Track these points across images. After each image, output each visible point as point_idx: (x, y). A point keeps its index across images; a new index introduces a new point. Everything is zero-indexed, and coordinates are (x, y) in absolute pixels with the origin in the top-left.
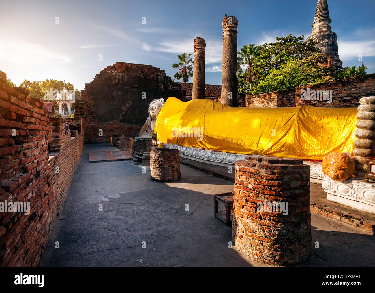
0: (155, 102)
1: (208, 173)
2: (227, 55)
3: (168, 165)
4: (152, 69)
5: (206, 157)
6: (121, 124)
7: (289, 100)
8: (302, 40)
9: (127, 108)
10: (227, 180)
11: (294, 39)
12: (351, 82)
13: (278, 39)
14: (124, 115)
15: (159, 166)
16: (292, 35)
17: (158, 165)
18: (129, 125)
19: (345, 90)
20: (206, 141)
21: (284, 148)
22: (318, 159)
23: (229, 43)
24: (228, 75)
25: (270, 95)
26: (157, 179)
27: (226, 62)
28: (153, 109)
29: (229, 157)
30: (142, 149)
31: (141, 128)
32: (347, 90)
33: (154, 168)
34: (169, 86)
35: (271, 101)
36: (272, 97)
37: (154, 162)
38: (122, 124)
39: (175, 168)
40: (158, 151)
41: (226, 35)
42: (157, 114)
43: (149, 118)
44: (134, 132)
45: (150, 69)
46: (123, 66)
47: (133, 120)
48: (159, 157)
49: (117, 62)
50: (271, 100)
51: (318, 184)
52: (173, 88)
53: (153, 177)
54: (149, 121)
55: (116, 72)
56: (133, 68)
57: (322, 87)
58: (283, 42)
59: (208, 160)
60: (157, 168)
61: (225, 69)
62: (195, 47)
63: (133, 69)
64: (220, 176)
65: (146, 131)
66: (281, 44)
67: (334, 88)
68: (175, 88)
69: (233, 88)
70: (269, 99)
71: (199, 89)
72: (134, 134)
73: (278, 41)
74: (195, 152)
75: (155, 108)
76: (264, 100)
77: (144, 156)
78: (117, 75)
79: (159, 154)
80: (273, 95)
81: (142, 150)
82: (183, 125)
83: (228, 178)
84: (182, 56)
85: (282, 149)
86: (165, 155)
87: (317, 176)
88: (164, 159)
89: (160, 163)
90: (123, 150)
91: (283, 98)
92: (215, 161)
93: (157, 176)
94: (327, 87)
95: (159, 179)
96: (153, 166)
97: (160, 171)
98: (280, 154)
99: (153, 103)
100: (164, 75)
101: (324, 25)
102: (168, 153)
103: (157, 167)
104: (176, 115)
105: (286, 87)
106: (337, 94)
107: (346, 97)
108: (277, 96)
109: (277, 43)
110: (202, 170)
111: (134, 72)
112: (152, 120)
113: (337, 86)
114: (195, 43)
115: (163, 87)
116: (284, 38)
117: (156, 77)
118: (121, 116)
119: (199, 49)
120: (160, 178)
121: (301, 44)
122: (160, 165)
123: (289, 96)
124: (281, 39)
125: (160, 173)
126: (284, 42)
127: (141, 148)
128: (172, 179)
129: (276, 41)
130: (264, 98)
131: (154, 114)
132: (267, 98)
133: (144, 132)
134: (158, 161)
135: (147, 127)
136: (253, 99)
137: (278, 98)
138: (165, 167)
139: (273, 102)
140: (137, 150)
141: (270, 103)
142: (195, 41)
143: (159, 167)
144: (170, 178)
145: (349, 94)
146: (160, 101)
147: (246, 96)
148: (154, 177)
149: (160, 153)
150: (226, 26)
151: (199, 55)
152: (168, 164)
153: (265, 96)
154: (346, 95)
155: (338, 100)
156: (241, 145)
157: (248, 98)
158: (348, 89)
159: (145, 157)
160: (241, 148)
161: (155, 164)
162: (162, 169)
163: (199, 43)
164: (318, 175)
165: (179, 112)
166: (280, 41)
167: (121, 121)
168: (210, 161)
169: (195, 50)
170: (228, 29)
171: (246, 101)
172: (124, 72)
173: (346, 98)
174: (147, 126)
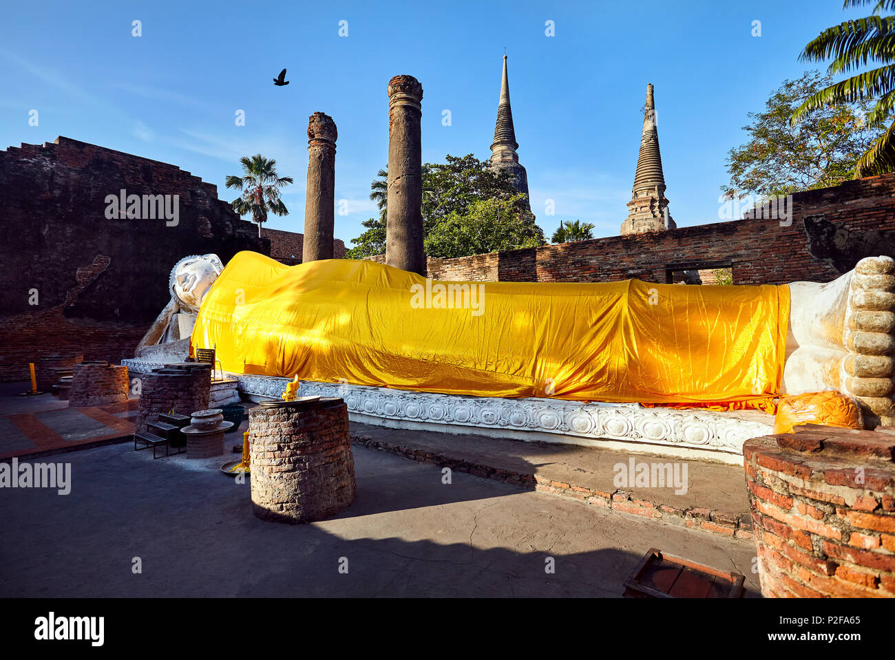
0: (192, 263)
1: (415, 459)
2: (401, 161)
3: (326, 457)
4: (178, 176)
5: (390, 411)
6: (68, 322)
7: (524, 271)
8: (489, 169)
9: (92, 275)
10: (488, 476)
11: (476, 163)
12: (638, 242)
13: (449, 158)
14: (80, 296)
15: (294, 466)
16: (472, 155)
17: (289, 462)
18: (99, 324)
19: (629, 256)
20: (380, 366)
21: (605, 377)
22: (693, 402)
23: (405, 135)
24: (402, 207)
25: (482, 259)
26: (287, 513)
27: (399, 178)
28: (185, 280)
29: (461, 407)
30: (179, 401)
31: (146, 333)
32: (632, 256)
33: (272, 476)
34: (227, 225)
35: (485, 273)
36: (487, 265)
37: (270, 455)
38: (71, 321)
39: (346, 463)
40: (289, 413)
41: (399, 116)
42: (198, 295)
43: (171, 305)
44: (115, 345)
45: (171, 176)
46: (81, 152)
47: (114, 310)
48: (291, 436)
49: (61, 138)
50: (485, 270)
51: (703, 461)
52: (239, 233)
53: (269, 510)
54: (172, 312)
55: (57, 167)
56: (120, 164)
57: (587, 248)
58: (458, 165)
59: (394, 418)
60: (285, 475)
61: (397, 193)
62: (311, 136)
63: (117, 166)
64: (464, 466)
65: (160, 343)
66: (455, 170)
67: (609, 251)
68: (242, 233)
69: (415, 238)
70: (480, 268)
71: (321, 236)
72: (116, 349)
73: (448, 163)
74: (350, 396)
75: (195, 278)
76: (468, 270)
77: (194, 424)
78: (61, 177)
79: (294, 425)
80: (488, 259)
81: (179, 404)
82: (301, 325)
83: (494, 471)
84: (251, 160)
85: (599, 381)
86: (314, 424)
87: (702, 442)
88: (312, 439)
89: (295, 454)
90: (85, 404)
91: (511, 267)
92: (419, 420)
93: (287, 502)
94: (596, 249)
95: (294, 514)
96: (266, 470)
97: (299, 483)
98: (594, 392)
99: (187, 264)
100: (212, 195)
101: (509, 152)
102: (321, 416)
103: (285, 472)
104: (272, 299)
105: (474, 249)
106: (615, 262)
107: (633, 269)
108: (497, 263)
109: (447, 166)
110: (395, 452)
111: (122, 176)
112: (181, 310)
113: (614, 247)
114: (313, 124)
115: (210, 226)
116: (460, 159)
117: (191, 197)
118: (68, 297)
119: (322, 141)
120: (297, 507)
121: (487, 174)
122: (295, 462)
123: (522, 263)
124: (454, 160)
125: (298, 491)
126: (460, 167)
127: (177, 397)
128: (337, 504)
129: (446, 163)
130: (470, 266)
131: (191, 295)
132: (476, 267)
133: (153, 344)
134: (289, 448)
135: (165, 330)
136: (444, 267)
137: (499, 266)
138: (316, 465)
139: (489, 275)
140: (159, 405)
141: (484, 277)
142: (313, 121)
143: (294, 470)
144: (332, 501)
145: (637, 263)
146: (209, 261)
147: (429, 261)
148: (274, 508)
149: (296, 419)
150: (398, 95)
151: (321, 155)
152: (324, 454)
153: (470, 261)
154: (631, 265)
155: (619, 274)
156: (486, 375)
157: (432, 265)
158: (635, 254)
159: (200, 429)
160: (486, 381)
161: (278, 460)
162: (303, 475)
163: (323, 127)
164: (704, 440)
165: (278, 291)
166: (453, 163)
167: (68, 313)
168: (401, 420)
169: (312, 142)
170: (404, 103)
171: (428, 270)
172: (84, 170)
173: (631, 272)
174: (164, 327)
